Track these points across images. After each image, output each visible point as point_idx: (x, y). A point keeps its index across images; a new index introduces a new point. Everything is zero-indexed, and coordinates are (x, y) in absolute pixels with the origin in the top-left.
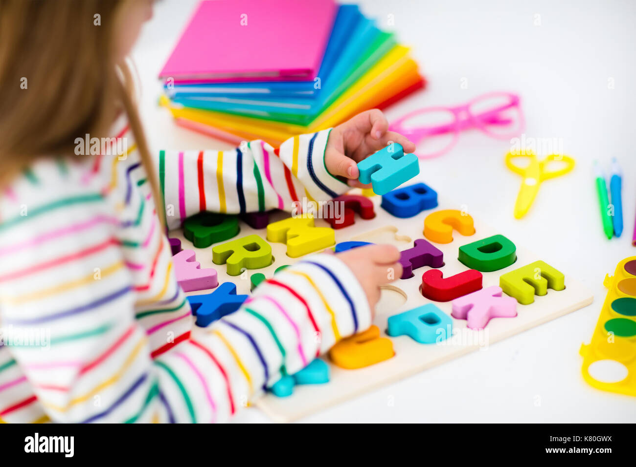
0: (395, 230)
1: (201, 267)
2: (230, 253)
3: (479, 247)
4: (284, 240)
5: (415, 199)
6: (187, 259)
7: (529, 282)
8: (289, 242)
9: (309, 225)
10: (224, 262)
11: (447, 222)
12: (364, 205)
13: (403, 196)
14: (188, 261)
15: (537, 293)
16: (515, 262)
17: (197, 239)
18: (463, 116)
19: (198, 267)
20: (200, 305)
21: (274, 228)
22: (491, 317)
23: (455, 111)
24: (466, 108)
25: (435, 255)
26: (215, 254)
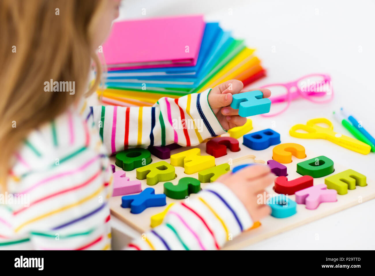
0: (254, 158)
1: (130, 180)
2: (148, 172)
3: (309, 163)
4: (182, 165)
5: (266, 138)
6: (120, 176)
7: (344, 181)
8: (185, 164)
9: (198, 155)
10: (145, 178)
11: (287, 150)
12: (232, 142)
13: (257, 136)
14: (121, 177)
15: (349, 188)
16: (333, 172)
17: (125, 165)
18: (293, 90)
19: (128, 180)
20: (132, 200)
21: (175, 157)
22: (321, 202)
23: (288, 86)
24: (295, 84)
25: (281, 168)
26: (138, 173)
